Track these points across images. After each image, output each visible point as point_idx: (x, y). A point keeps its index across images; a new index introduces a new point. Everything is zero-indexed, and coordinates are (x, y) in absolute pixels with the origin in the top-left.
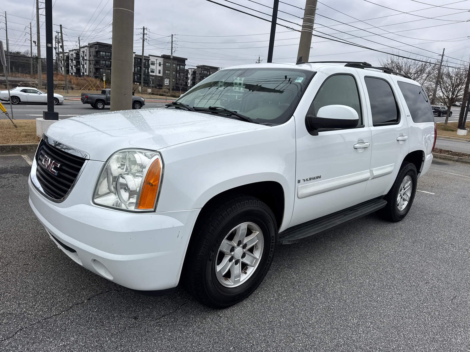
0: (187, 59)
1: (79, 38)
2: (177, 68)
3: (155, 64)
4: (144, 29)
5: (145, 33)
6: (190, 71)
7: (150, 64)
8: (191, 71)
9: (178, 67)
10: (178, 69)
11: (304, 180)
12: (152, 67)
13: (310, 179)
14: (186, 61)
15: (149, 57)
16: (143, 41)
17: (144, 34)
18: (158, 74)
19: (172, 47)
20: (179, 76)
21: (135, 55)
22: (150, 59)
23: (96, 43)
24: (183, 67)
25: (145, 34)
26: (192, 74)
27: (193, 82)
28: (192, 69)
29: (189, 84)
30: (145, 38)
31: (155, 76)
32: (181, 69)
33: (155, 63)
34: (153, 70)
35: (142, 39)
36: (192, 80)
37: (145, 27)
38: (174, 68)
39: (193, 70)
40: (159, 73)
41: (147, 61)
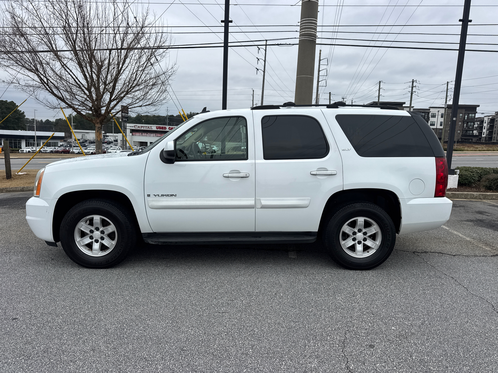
0: (479, 106)
1: (352, 100)
2: (464, 118)
3: (437, 116)
4: (413, 82)
5: (414, 85)
6: (486, 119)
7: (430, 116)
8: (488, 119)
9: (466, 116)
10: (466, 119)
11: (155, 196)
12: (432, 119)
13: (163, 195)
14: (478, 108)
15: (429, 110)
16: (412, 94)
17: (412, 87)
18: (439, 127)
19: (447, 96)
20: (466, 126)
21: (414, 109)
22: (430, 112)
23: (373, 103)
24: (473, 115)
25: (414, 87)
26: (489, 123)
27: (489, 131)
28: (489, 116)
29: (484, 135)
30: (414, 91)
31: (435, 130)
32: (470, 118)
33: (437, 114)
34: (434, 123)
35: (411, 92)
36: (488, 130)
37: (415, 80)
38: (461, 117)
39: (491, 117)
40: (441, 125)
41: (427, 114)
